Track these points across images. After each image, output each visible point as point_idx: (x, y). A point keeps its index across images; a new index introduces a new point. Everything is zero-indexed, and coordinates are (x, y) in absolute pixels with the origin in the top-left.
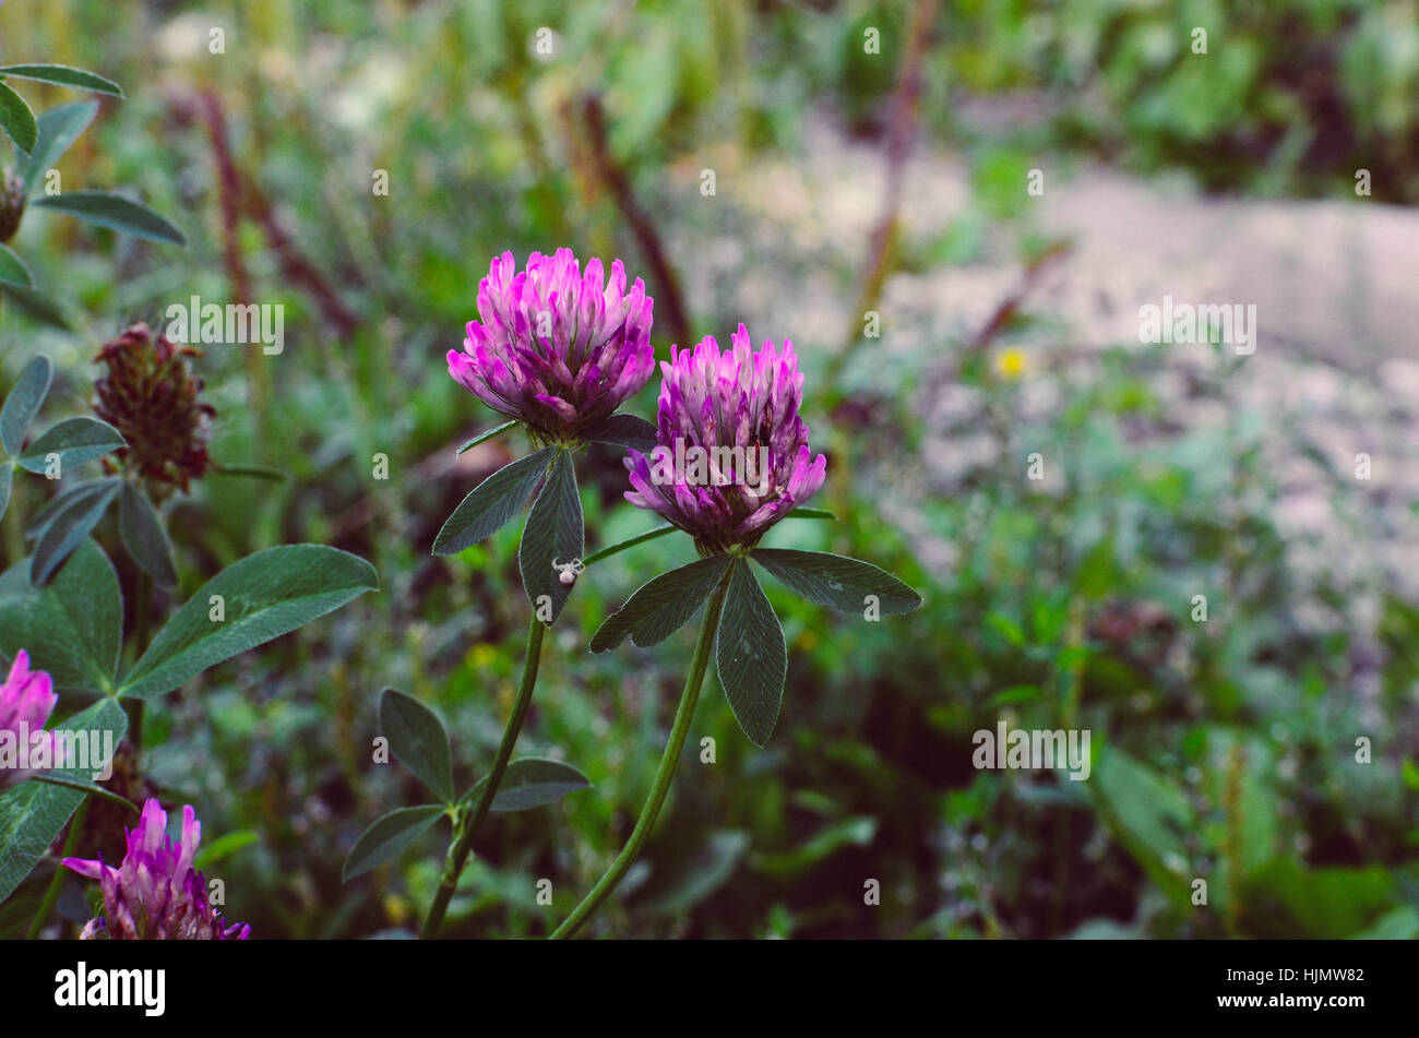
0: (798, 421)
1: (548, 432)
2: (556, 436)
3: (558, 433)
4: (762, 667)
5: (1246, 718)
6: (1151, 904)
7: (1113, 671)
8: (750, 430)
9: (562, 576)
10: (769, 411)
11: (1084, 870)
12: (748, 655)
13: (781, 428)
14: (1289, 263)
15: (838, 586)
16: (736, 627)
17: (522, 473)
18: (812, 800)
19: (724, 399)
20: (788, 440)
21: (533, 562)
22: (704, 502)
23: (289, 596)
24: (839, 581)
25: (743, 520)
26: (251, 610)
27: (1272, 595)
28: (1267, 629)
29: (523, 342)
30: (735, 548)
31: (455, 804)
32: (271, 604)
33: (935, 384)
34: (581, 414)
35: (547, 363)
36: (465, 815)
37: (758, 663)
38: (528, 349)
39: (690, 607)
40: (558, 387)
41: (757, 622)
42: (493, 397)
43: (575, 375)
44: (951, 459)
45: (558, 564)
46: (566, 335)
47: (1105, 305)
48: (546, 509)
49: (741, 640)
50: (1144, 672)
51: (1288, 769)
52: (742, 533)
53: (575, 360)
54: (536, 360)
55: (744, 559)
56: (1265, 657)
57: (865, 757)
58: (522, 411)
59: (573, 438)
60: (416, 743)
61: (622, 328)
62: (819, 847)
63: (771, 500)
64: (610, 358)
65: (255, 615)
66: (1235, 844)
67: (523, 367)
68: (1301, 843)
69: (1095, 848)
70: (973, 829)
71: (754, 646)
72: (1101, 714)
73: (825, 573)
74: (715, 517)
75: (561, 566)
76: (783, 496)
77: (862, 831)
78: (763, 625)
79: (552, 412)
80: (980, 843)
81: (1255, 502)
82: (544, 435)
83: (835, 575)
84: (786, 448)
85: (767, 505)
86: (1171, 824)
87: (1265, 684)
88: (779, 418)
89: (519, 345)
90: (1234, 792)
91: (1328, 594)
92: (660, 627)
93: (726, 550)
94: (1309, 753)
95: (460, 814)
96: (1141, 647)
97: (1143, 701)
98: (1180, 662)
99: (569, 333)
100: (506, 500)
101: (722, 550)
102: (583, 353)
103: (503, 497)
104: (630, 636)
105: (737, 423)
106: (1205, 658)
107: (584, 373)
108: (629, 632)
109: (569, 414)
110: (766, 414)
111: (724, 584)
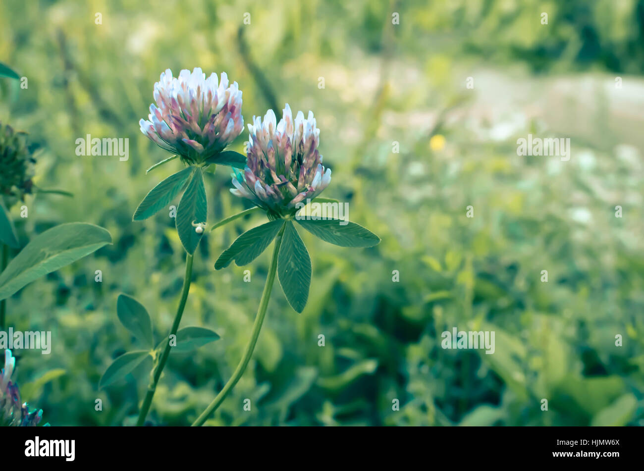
0: (316, 152)
1: (190, 159)
2: (194, 161)
3: (196, 160)
4: (300, 274)
5: (552, 309)
6: (508, 397)
7: (488, 288)
8: (292, 157)
9: (197, 230)
10: (302, 147)
11: (477, 383)
12: (293, 269)
13: (308, 156)
14: (571, 102)
15: (338, 234)
16: (287, 255)
17: (177, 180)
18: (347, 352)
19: (279, 141)
20: (312, 161)
21: (182, 223)
22: (269, 192)
23: (68, 248)
24: (338, 231)
25: (290, 201)
26: (49, 256)
27: (565, 253)
28: (562, 269)
29: (176, 113)
30: (287, 216)
31: (154, 349)
32: (59, 252)
33: (405, 160)
34: (206, 149)
35: (188, 123)
36: (159, 355)
37: (298, 272)
38: (179, 116)
39: (264, 246)
40: (193, 135)
41: (297, 251)
42: (162, 142)
43: (202, 129)
44: (414, 195)
45: (195, 223)
46: (197, 109)
47: (486, 124)
48: (189, 196)
49: (289, 261)
50: (504, 288)
51: (572, 332)
52: (289, 208)
53: (202, 122)
54: (181, 122)
55: (291, 222)
56: (562, 281)
57: (372, 332)
58: (177, 149)
59: (204, 161)
60: (135, 320)
61: (226, 106)
62: (350, 375)
63: (303, 191)
64: (220, 121)
65: (51, 258)
66: (546, 366)
67: (176, 125)
68: (579, 366)
69: (482, 372)
70: (422, 363)
71: (296, 265)
72: (483, 309)
73: (332, 228)
74: (275, 200)
75: (197, 224)
76: (309, 189)
77: (370, 366)
78: (300, 253)
79: (192, 149)
80: (425, 369)
81: (554, 209)
82: (189, 161)
83: (336, 228)
84: (311, 166)
85: (301, 194)
86: (516, 358)
87: (562, 294)
88: (306, 150)
89: (174, 114)
90: (545, 341)
91: (590, 252)
92: (249, 256)
93: (282, 217)
94: (582, 325)
95: (157, 355)
96: (503, 277)
97: (503, 302)
98: (520, 284)
99: (199, 108)
100: (169, 193)
101: (280, 217)
102: (206, 118)
103: (168, 192)
104: (234, 261)
105: (285, 153)
106: (533, 283)
107: (207, 128)
108: (234, 259)
109: (200, 149)
110: (300, 148)
111: (281, 235)
